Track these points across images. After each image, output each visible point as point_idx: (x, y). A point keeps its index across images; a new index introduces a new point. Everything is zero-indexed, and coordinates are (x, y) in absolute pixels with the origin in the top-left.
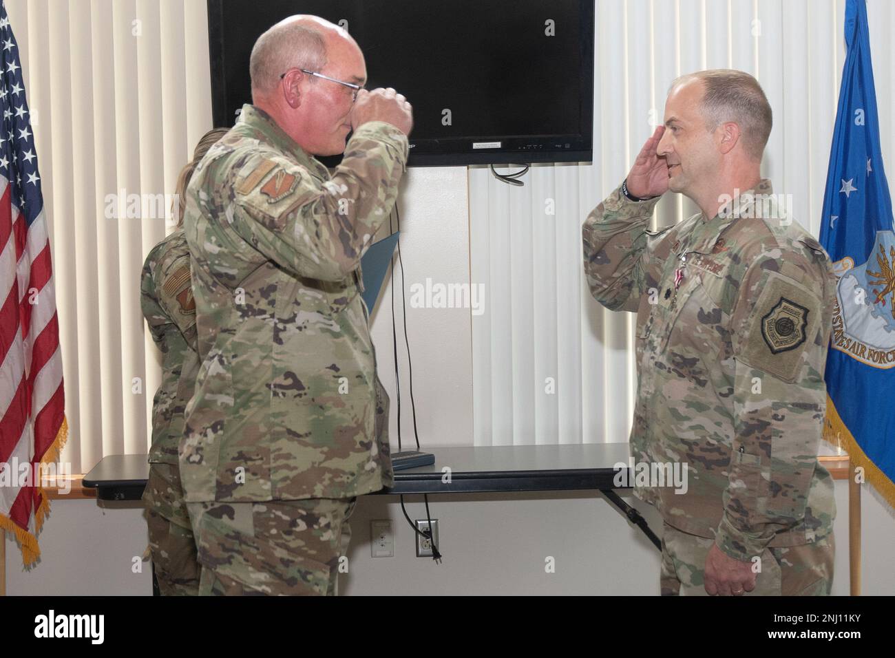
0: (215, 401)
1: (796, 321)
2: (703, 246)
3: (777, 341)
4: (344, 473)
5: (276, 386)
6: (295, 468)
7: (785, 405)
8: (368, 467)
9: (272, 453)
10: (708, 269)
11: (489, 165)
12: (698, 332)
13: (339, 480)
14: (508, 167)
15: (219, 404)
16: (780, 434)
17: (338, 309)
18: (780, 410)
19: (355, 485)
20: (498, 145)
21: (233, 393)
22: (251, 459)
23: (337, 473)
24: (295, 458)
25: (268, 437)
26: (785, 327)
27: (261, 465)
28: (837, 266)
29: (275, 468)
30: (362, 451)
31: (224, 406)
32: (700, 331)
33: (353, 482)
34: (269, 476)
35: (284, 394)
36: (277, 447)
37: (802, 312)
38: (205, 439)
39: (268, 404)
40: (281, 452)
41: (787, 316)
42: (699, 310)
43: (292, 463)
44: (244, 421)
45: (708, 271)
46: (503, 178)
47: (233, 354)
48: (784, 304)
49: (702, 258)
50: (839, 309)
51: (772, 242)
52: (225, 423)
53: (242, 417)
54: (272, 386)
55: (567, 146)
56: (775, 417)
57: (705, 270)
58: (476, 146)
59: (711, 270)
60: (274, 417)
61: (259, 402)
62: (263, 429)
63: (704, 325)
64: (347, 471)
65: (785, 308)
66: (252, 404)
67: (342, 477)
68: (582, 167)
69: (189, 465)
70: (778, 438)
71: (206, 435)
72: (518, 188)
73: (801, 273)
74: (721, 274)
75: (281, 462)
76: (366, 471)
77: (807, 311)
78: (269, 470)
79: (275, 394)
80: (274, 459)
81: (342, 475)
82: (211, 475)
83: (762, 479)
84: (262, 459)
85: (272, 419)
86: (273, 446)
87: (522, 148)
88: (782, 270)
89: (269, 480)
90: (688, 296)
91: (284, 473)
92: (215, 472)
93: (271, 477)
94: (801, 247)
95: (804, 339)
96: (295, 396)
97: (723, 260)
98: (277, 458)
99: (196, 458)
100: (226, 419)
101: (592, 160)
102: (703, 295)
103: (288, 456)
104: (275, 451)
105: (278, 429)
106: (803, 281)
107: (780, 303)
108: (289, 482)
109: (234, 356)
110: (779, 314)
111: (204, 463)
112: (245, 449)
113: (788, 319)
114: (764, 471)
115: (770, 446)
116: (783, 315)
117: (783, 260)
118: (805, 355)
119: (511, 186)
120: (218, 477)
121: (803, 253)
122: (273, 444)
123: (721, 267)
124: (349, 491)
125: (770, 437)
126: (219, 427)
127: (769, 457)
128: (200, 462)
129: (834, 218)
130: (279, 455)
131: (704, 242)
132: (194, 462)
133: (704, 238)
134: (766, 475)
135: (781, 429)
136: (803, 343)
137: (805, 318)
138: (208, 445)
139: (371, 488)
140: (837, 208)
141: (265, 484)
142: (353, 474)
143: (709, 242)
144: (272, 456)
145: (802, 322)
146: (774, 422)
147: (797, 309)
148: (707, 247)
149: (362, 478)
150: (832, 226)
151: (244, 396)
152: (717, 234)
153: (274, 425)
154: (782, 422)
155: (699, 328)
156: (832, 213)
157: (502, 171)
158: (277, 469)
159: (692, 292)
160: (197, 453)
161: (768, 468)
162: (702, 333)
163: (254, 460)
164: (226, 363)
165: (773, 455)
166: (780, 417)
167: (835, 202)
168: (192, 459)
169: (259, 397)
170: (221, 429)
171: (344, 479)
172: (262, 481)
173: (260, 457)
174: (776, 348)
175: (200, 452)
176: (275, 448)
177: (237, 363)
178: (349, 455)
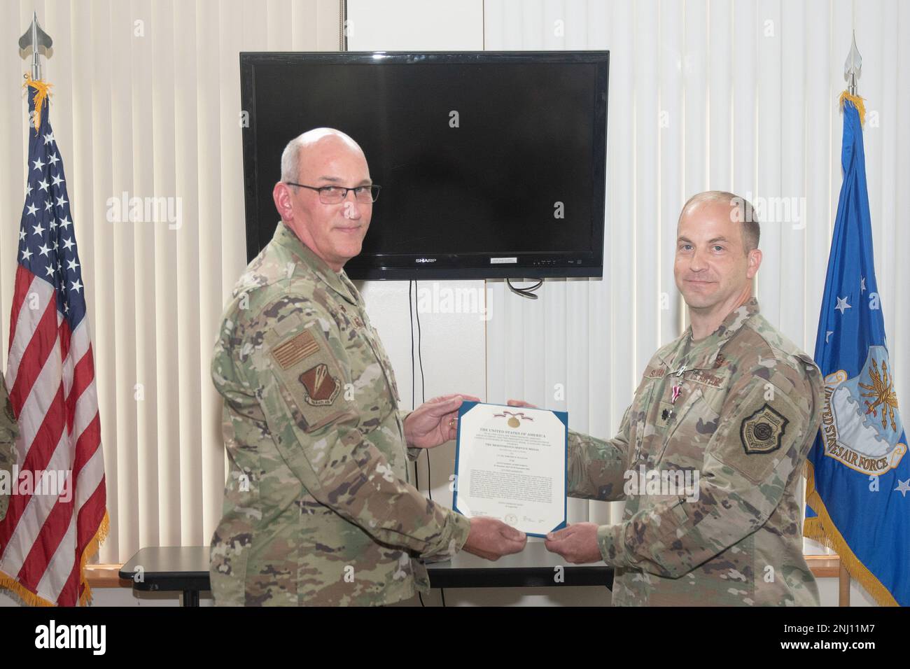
0: (245, 514)
1: (774, 428)
2: (703, 362)
3: (752, 442)
4: (373, 584)
5: (304, 503)
6: (321, 583)
7: (738, 499)
8: (396, 577)
9: (300, 567)
10: (709, 383)
11: (505, 279)
12: (696, 441)
13: (368, 590)
14: (523, 281)
15: (248, 516)
16: (717, 517)
17: (367, 430)
18: (731, 500)
19: (385, 594)
20: (514, 260)
21: (260, 507)
22: (280, 573)
23: (367, 584)
24: (320, 573)
25: (296, 551)
26: (762, 432)
27: (288, 579)
28: (831, 379)
29: (301, 582)
30: (388, 562)
31: (253, 518)
32: (698, 441)
33: (382, 593)
34: (296, 589)
35: (313, 511)
36: (305, 562)
37: (782, 421)
38: (233, 550)
39: (297, 521)
40: (308, 567)
41: (767, 422)
42: (698, 420)
43: (318, 577)
44: (273, 536)
45: (710, 385)
46: (519, 291)
47: (261, 470)
48: (767, 410)
49: (701, 373)
50: (832, 419)
51: (768, 353)
52: (254, 536)
53: (270, 532)
54: (301, 504)
55: (579, 262)
56: (724, 503)
57: (706, 384)
58: (493, 261)
59: (712, 384)
60: (303, 533)
61: (288, 518)
62: (291, 544)
63: (703, 435)
64: (375, 582)
65: (767, 415)
66: (281, 520)
67: (371, 588)
68: (592, 283)
69: (218, 573)
70: (713, 517)
71: (233, 547)
72: (532, 301)
73: (790, 386)
74: (721, 385)
75: (307, 577)
76: (395, 581)
77: (786, 422)
78: (296, 584)
79: (304, 511)
80: (301, 573)
81: (371, 586)
82: (240, 586)
83: (675, 533)
84: (289, 573)
85: (301, 535)
86: (301, 561)
87: (537, 263)
88: (772, 379)
89: (296, 593)
90: (689, 408)
91: (310, 587)
92: (243, 584)
93: (298, 590)
94: (795, 362)
95: (779, 447)
96: (325, 513)
97: (724, 373)
98: (303, 573)
99: (224, 568)
100: (254, 533)
101: (602, 276)
102: (703, 407)
103: (314, 571)
104: (301, 566)
105: (306, 545)
106: (790, 394)
107: (763, 409)
108: (315, 596)
109: (263, 473)
110: (760, 419)
111: (232, 574)
112: (274, 563)
113: (768, 425)
114: (682, 529)
115: (702, 519)
116: (764, 420)
117: (775, 370)
118: (776, 461)
119: (525, 299)
120: (247, 589)
121: (796, 368)
122: (301, 559)
123: (721, 380)
124: (378, 601)
125: (707, 512)
126: (247, 540)
127: (695, 524)
128: (228, 573)
129: (829, 333)
130: (305, 570)
131: (704, 358)
132: (222, 572)
133: (703, 355)
134: (680, 533)
135: (721, 514)
136: (777, 451)
137: (783, 427)
138: (235, 556)
139: (400, 596)
140: (832, 323)
141: (292, 597)
142: (382, 585)
143: (709, 359)
144: (299, 570)
145: (780, 430)
146: (720, 505)
147: (778, 418)
148: (708, 362)
149: (392, 588)
150: (827, 341)
151: (272, 512)
152: (717, 349)
153: (302, 541)
154: (726, 510)
155: (697, 438)
156: (827, 329)
157: (517, 285)
158: (304, 583)
159: (693, 404)
160: (225, 564)
161: (686, 530)
162: (700, 442)
163: (283, 574)
164: (254, 479)
165: (698, 525)
166: (728, 505)
167: (830, 319)
168: (221, 568)
169: (288, 514)
170: (249, 542)
171: (374, 589)
172: (288, 595)
173: (288, 571)
174: (749, 449)
175: (228, 563)
176: (302, 563)
177: (266, 479)
178: (375, 567)
